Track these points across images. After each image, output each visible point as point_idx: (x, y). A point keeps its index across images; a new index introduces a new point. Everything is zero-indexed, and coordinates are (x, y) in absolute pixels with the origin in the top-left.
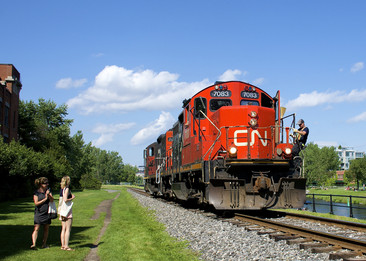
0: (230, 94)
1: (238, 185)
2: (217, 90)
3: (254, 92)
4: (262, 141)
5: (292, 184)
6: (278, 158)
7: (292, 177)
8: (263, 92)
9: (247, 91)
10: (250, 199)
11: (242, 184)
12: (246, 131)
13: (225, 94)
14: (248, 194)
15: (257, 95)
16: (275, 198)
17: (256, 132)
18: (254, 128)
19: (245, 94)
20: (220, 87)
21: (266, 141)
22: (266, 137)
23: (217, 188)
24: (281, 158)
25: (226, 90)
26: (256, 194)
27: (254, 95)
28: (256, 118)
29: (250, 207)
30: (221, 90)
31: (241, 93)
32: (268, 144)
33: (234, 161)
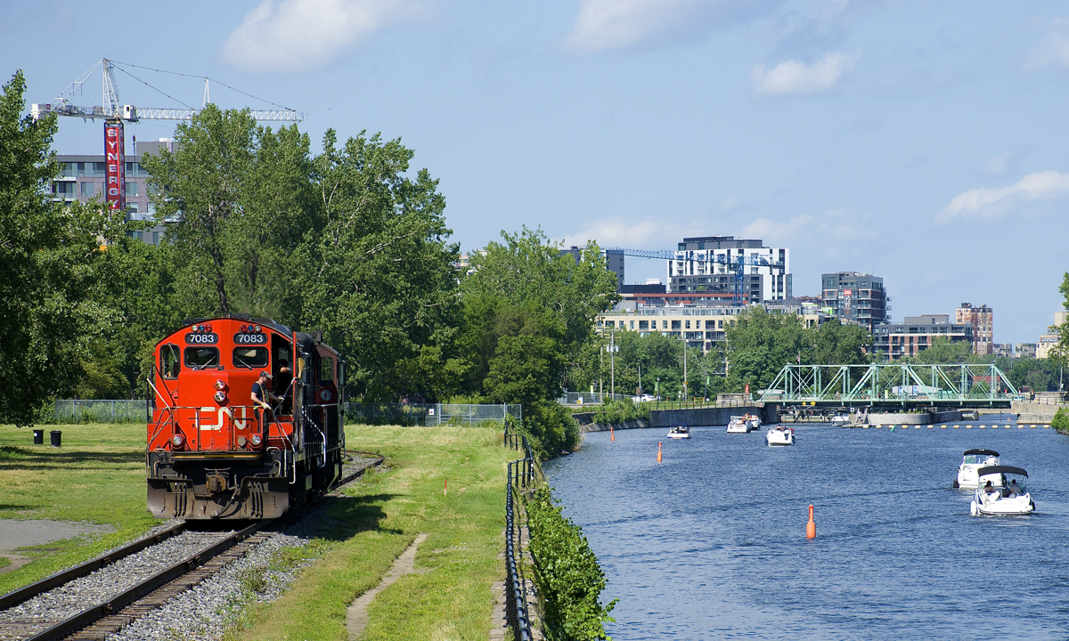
0: (216, 341)
1: (185, 487)
2: (196, 333)
3: (259, 333)
4: (237, 422)
5: (266, 485)
6: (241, 450)
7: (268, 475)
8: (274, 332)
9: (245, 333)
10: (200, 505)
11: (190, 486)
12: (212, 409)
13: (209, 338)
14: (198, 498)
15: (264, 338)
16: (237, 503)
17: (226, 410)
18: (222, 404)
19: (242, 337)
20: (199, 328)
21: (244, 422)
22: (244, 416)
23: (158, 490)
24: (245, 450)
25: (209, 333)
26: (207, 499)
27: (258, 338)
28: (226, 389)
29: (199, 516)
30: (202, 334)
31: (235, 336)
32: (247, 425)
33: (179, 455)
